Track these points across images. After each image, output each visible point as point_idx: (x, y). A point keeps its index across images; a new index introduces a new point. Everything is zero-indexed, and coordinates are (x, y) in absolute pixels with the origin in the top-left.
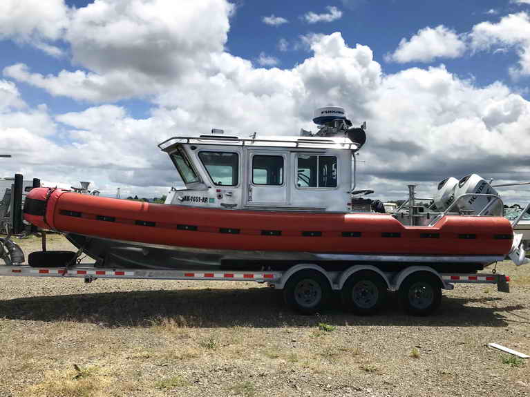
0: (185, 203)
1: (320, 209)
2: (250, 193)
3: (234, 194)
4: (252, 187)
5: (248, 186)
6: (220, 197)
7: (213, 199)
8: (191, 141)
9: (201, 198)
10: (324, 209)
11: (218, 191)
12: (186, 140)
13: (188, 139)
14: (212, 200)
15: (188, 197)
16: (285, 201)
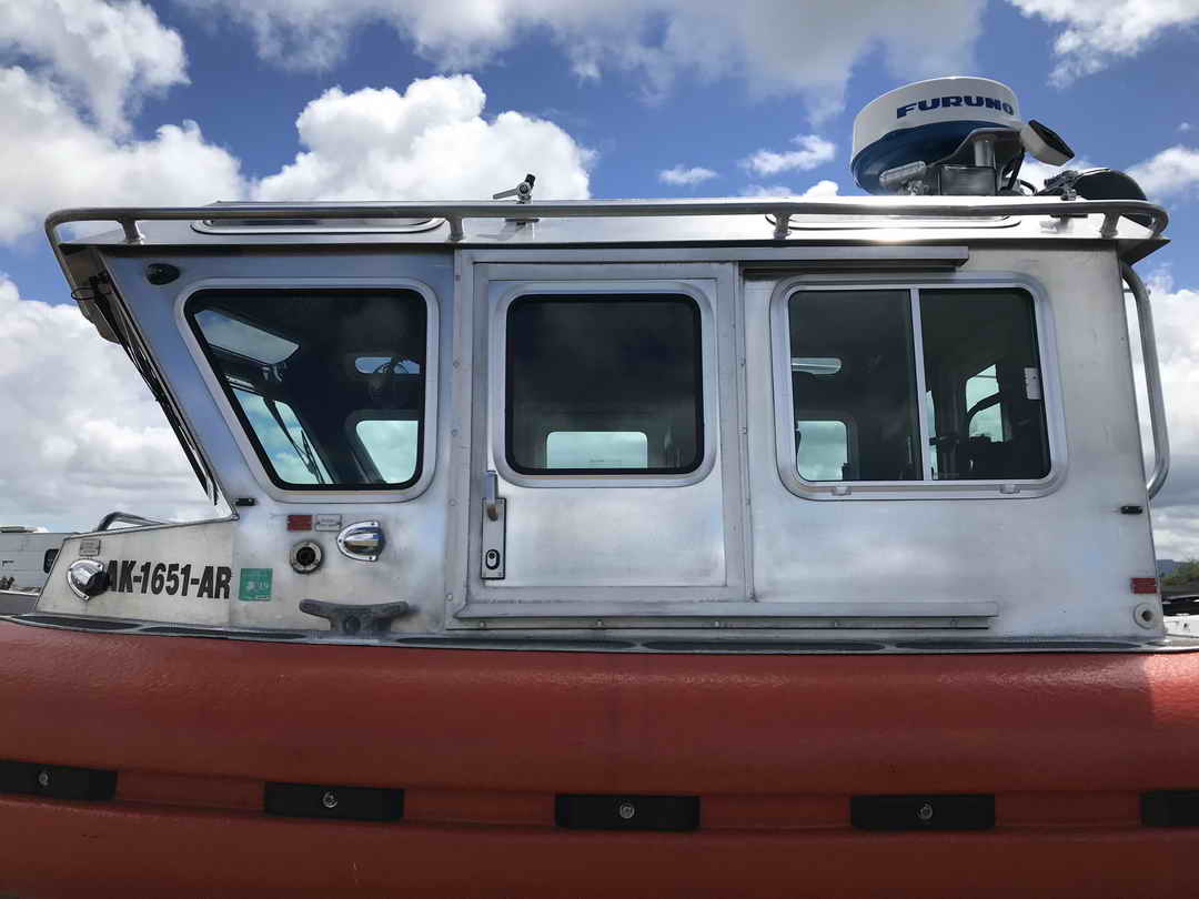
0: (112, 604)
1: (954, 621)
2: (492, 528)
3: (400, 539)
4: (505, 488)
5: (482, 485)
6: (306, 559)
7: (267, 574)
8: (148, 234)
9: (196, 573)
10: (981, 621)
11: (297, 523)
12: (116, 225)
13: (127, 217)
14: (258, 582)
15: (129, 566)
16: (718, 577)
